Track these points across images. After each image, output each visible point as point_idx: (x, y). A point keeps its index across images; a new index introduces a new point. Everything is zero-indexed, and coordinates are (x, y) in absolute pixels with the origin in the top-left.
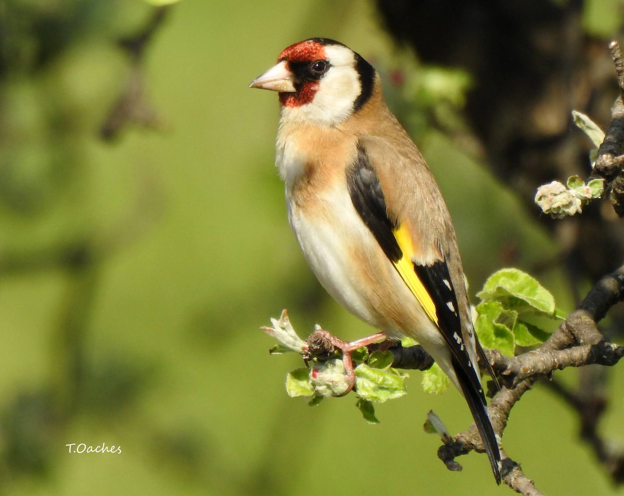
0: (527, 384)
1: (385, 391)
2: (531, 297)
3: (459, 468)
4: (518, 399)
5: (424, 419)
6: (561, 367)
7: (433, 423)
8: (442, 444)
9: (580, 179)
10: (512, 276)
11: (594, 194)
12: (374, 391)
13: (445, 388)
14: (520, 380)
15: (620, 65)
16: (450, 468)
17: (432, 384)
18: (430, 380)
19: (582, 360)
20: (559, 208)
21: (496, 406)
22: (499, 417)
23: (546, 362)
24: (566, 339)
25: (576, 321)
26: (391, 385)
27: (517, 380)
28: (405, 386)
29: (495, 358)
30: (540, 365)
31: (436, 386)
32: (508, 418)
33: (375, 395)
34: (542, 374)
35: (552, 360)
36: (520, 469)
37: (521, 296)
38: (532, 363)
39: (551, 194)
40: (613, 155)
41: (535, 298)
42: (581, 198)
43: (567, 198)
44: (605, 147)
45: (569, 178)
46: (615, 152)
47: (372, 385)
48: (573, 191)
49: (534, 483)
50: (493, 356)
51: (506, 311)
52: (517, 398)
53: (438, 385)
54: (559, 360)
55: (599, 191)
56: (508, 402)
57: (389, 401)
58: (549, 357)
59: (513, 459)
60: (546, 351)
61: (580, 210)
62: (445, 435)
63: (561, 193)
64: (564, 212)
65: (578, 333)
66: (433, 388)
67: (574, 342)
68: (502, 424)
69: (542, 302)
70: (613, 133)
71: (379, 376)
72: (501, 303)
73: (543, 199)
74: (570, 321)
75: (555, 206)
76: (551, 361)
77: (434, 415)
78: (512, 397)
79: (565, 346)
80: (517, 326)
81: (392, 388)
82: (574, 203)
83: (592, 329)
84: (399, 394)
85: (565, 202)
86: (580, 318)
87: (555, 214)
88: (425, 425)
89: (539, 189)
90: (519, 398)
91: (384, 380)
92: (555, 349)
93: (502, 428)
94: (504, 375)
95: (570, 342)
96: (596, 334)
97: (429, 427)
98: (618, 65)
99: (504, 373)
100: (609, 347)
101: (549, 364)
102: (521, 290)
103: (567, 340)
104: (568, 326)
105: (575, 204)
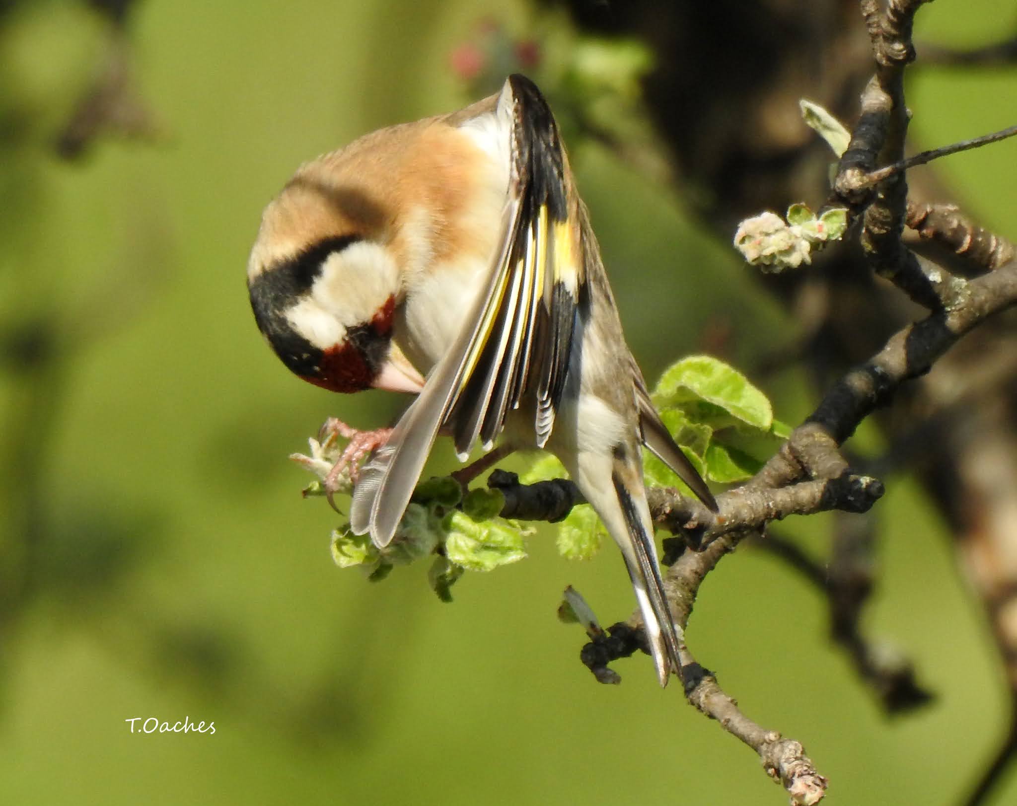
0: (726, 544)
1: (492, 553)
2: (734, 403)
3: (616, 679)
4: (712, 568)
5: (558, 600)
6: (779, 516)
7: (573, 606)
8: (588, 640)
9: (808, 208)
10: (704, 369)
11: (831, 233)
12: (475, 553)
13: (594, 551)
14: (714, 537)
15: (875, 25)
16: (601, 678)
17: (574, 545)
18: (570, 537)
19: (813, 503)
20: (773, 256)
21: (676, 578)
22: (681, 596)
23: (754, 507)
24: (789, 470)
25: (805, 441)
26: (502, 542)
27: (709, 537)
28: (527, 544)
29: (672, 501)
30: (746, 513)
31: (580, 547)
32: (696, 599)
33: (475, 559)
34: (747, 527)
35: (765, 504)
36: (714, 680)
37: (718, 400)
38: (733, 509)
39: (761, 233)
40: (863, 171)
41: (741, 404)
42: (810, 239)
43: (787, 239)
44: (851, 159)
45: (790, 208)
46: (867, 165)
47: (471, 543)
48: (797, 229)
49: (737, 703)
50: (668, 499)
51: (693, 426)
52: (709, 566)
53: (584, 546)
54: (775, 505)
55: (839, 228)
56: (696, 573)
57: (499, 569)
58: (760, 500)
59: (704, 665)
60: (755, 490)
61: (808, 260)
62: (593, 626)
63: (777, 231)
64: (782, 262)
65: (808, 460)
66: (575, 550)
67: (803, 475)
68: (685, 607)
69: (751, 411)
70: (862, 136)
71: (482, 529)
72: (683, 412)
73: (747, 242)
74: (795, 441)
75: (767, 252)
76: (764, 506)
77: (576, 594)
78: (702, 565)
79: (789, 482)
80: (710, 450)
81: (504, 547)
82: (798, 248)
83: (831, 453)
84: (514, 557)
85: (783, 246)
86: (813, 435)
87: (766, 266)
88: (561, 610)
89: (741, 224)
90: (712, 565)
91: (490, 535)
92: (772, 487)
93: (685, 614)
94: (687, 530)
95: (796, 475)
96: (839, 462)
97: (566, 613)
98: (871, 26)
99: (687, 526)
100: (857, 482)
101: (761, 510)
102: (717, 390)
103: (791, 471)
104: (792, 450)
105: (800, 250)
